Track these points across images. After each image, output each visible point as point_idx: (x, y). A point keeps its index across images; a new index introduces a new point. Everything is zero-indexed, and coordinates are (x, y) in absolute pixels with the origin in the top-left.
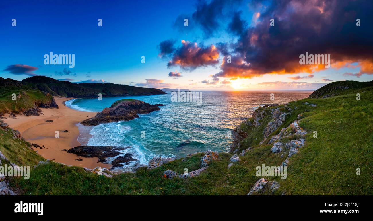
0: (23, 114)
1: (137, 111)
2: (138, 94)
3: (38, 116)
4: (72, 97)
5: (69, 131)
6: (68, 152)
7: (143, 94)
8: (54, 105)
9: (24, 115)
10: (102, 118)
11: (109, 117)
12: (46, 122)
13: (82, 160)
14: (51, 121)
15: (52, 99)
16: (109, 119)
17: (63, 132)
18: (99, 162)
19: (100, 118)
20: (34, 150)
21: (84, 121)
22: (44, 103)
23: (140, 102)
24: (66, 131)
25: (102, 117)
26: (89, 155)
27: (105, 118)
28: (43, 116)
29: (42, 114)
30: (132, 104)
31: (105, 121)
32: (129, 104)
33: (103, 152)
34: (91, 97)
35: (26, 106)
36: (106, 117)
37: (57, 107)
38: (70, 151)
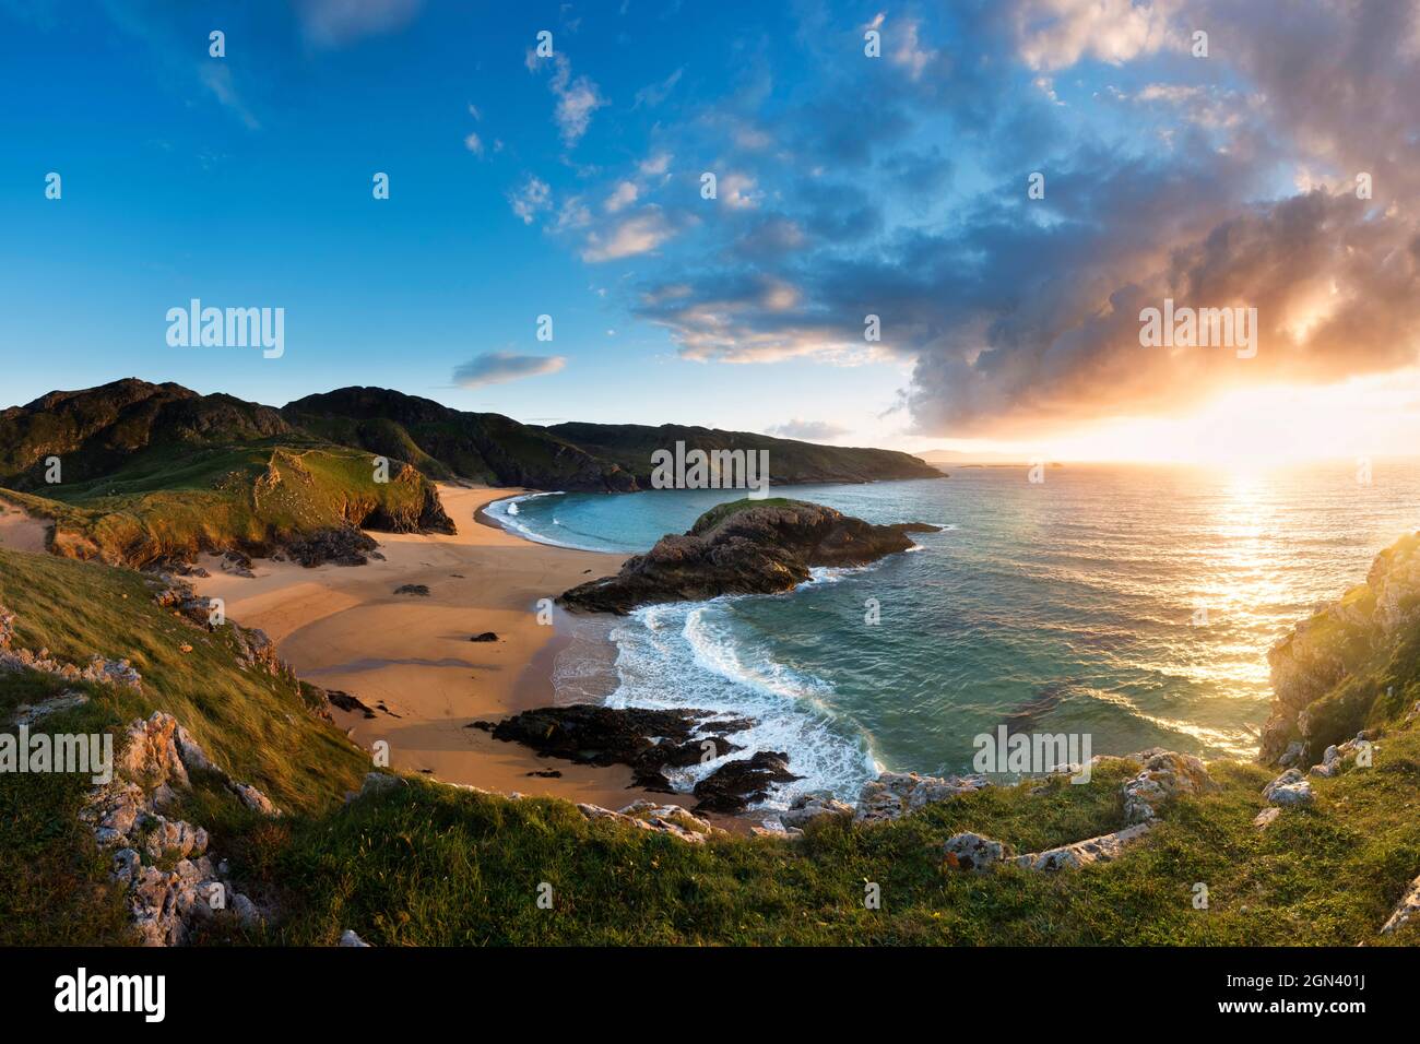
0: (287, 558)
1: (808, 552)
2: (813, 477)
3: (361, 567)
4: (518, 485)
5: (501, 638)
6: (493, 738)
7: (835, 476)
8: (433, 519)
9: (292, 559)
10: (652, 583)
11: (681, 574)
12: (397, 592)
13: (557, 775)
14: (421, 590)
15: (427, 491)
16: (681, 586)
17: (474, 640)
18: (634, 786)
19: (642, 579)
20: (337, 725)
21: (571, 591)
22: (391, 508)
23: (823, 511)
24: (490, 637)
25: (649, 576)
26: (590, 755)
27: (662, 581)
28: (385, 569)
29: (379, 556)
30: (787, 519)
31: (665, 591)
32: (773, 520)
33: (655, 741)
34: (604, 488)
35: (300, 520)
36: (668, 576)
37: (448, 527)
38: (507, 731)
